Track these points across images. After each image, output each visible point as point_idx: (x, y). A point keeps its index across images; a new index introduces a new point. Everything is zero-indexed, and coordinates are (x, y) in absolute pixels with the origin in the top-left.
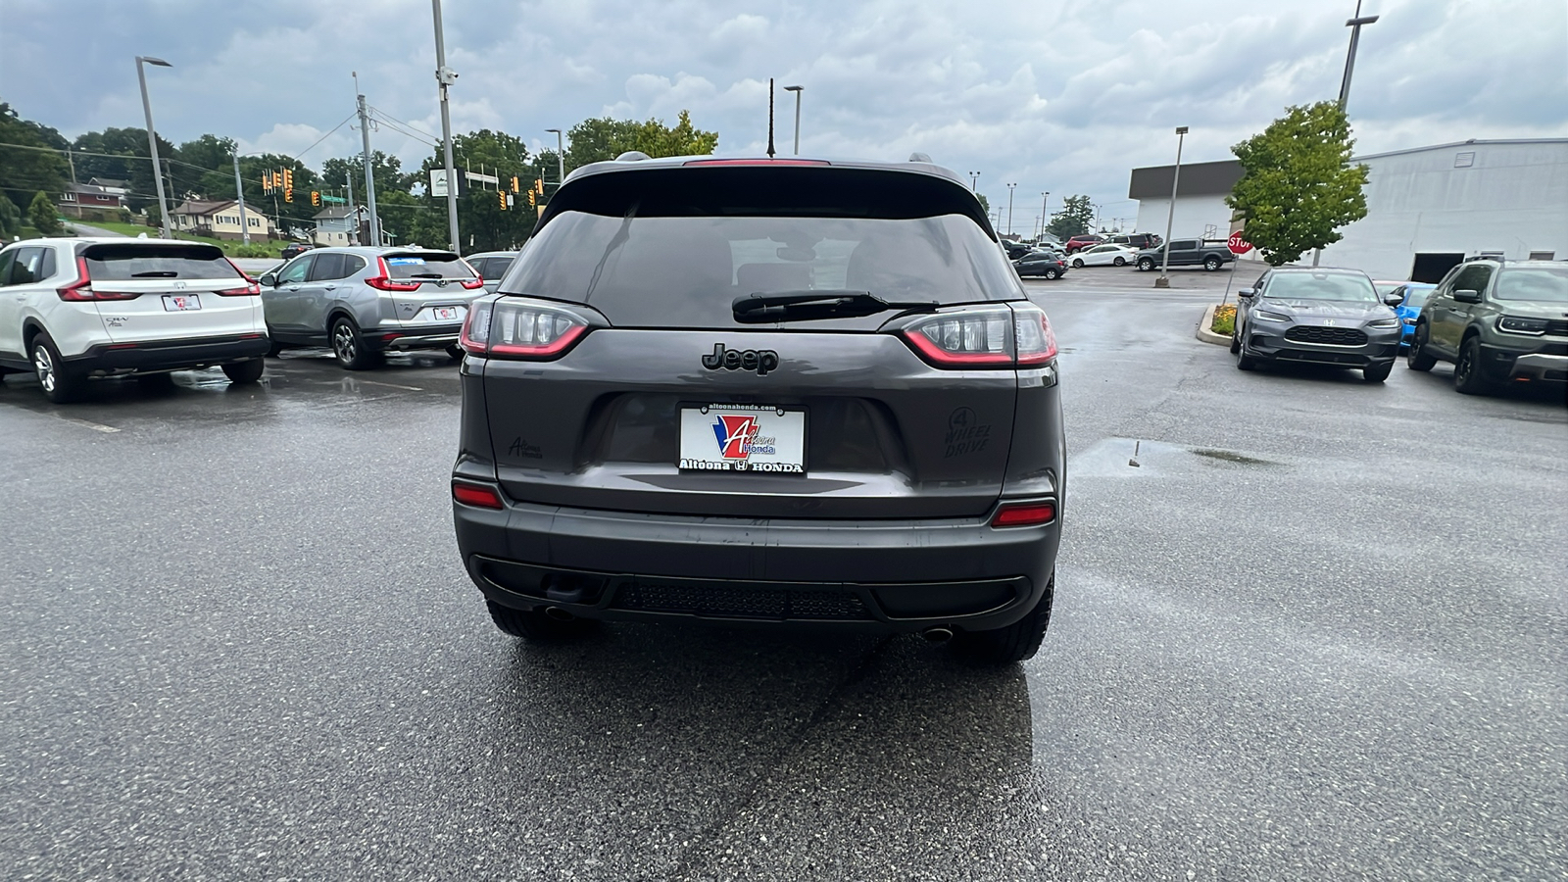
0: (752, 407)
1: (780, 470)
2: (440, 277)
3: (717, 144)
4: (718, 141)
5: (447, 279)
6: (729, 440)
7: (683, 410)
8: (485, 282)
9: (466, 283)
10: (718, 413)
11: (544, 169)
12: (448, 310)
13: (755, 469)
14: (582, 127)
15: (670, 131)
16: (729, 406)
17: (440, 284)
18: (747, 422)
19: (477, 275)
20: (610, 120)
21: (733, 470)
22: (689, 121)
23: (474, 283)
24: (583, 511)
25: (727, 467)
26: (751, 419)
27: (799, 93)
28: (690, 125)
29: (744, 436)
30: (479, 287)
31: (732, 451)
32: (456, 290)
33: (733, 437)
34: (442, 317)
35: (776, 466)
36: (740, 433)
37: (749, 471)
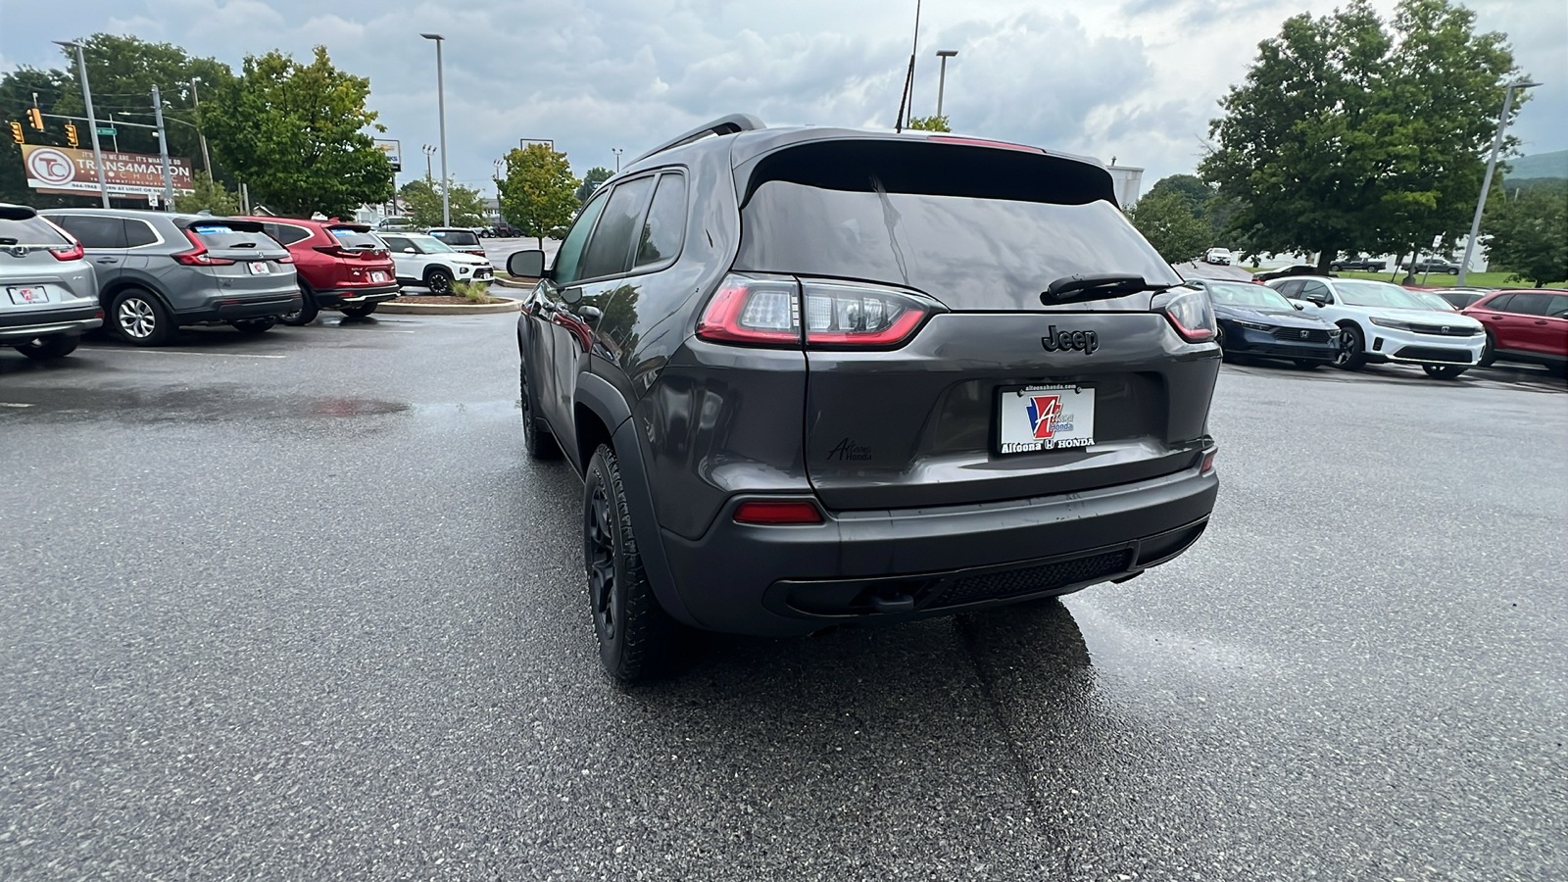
0: (1058, 387)
1: (1078, 445)
2: (14, 242)
3: (369, 92)
4: (370, 88)
5: (27, 246)
6: (1039, 421)
7: (1004, 394)
8: (86, 250)
9: (59, 253)
10: (1032, 394)
11: (35, 95)
12: (33, 290)
13: (1060, 447)
14: (88, 43)
15: (305, 68)
16: (1041, 388)
17: (15, 253)
18: (1054, 401)
19: (74, 240)
20: (135, 40)
21: (1044, 451)
22: (328, 60)
23: (71, 253)
24: (917, 511)
25: (1039, 448)
26: (1056, 398)
27: (438, 43)
28: (330, 64)
29: (1051, 415)
30: (78, 257)
31: (1041, 432)
32: (47, 262)
33: (1043, 418)
34: (24, 300)
35: (1075, 441)
36: (1047, 413)
37: (1056, 450)
